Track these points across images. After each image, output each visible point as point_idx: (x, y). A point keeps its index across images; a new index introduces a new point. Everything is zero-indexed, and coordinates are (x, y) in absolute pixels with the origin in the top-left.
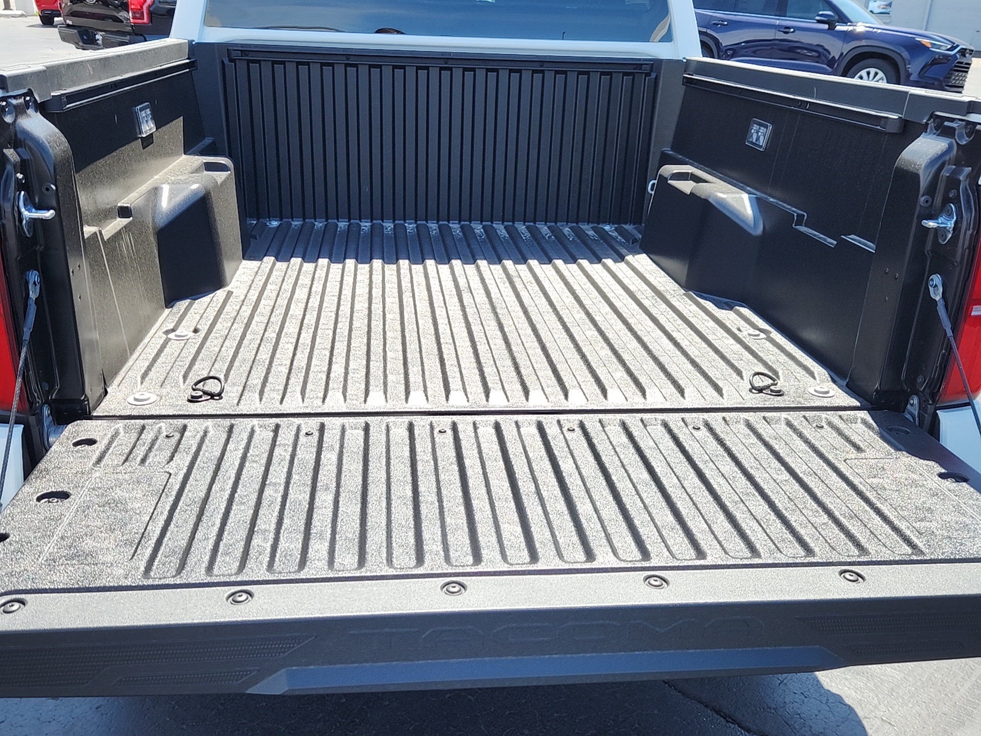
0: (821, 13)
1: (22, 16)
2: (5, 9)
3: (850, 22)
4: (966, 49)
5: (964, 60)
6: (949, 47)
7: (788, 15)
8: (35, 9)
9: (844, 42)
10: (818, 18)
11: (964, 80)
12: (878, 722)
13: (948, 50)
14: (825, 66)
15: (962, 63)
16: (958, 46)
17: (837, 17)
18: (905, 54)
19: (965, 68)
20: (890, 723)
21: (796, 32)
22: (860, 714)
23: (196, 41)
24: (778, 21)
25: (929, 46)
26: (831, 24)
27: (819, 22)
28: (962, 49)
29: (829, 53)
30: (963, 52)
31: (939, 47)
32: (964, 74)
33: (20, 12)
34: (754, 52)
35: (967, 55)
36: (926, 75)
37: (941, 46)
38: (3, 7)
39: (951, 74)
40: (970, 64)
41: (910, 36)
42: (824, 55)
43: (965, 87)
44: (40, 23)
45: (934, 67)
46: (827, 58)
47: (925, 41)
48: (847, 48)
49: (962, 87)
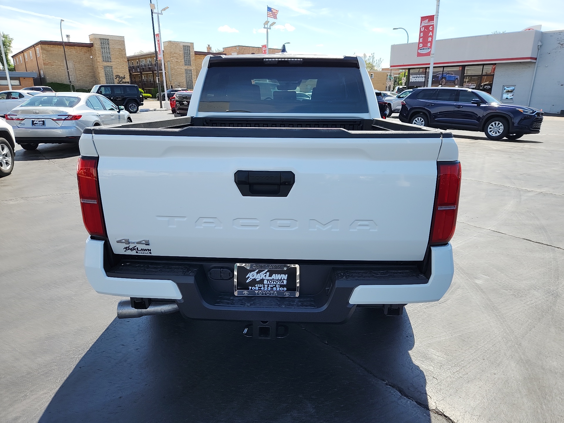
0: (473, 99)
1: (166, 110)
2: (161, 108)
3: (488, 103)
4: (539, 113)
5: (540, 118)
6: (531, 112)
7: (459, 101)
8: (171, 108)
9: (484, 111)
10: (472, 102)
11: (540, 126)
12: (431, 378)
13: (531, 113)
14: (476, 121)
15: (538, 119)
16: (535, 111)
17: (481, 101)
18: (512, 115)
19: (541, 121)
20: (436, 379)
21: (463, 107)
22: (425, 374)
23: (195, 117)
24: (455, 103)
25: (522, 112)
26: (478, 104)
27: (473, 103)
28: (537, 113)
29: (477, 115)
30: (538, 114)
31: (527, 112)
32: (539, 123)
33: (165, 109)
34: (445, 116)
35: (540, 115)
36: (521, 124)
37: (528, 111)
38: (160, 107)
39: (533, 123)
40: (542, 119)
41: (514, 108)
42: (475, 116)
43: (541, 128)
44: (172, 112)
45: (525, 120)
46: (476, 117)
47: (520, 110)
48: (485, 113)
49: (539, 129)
